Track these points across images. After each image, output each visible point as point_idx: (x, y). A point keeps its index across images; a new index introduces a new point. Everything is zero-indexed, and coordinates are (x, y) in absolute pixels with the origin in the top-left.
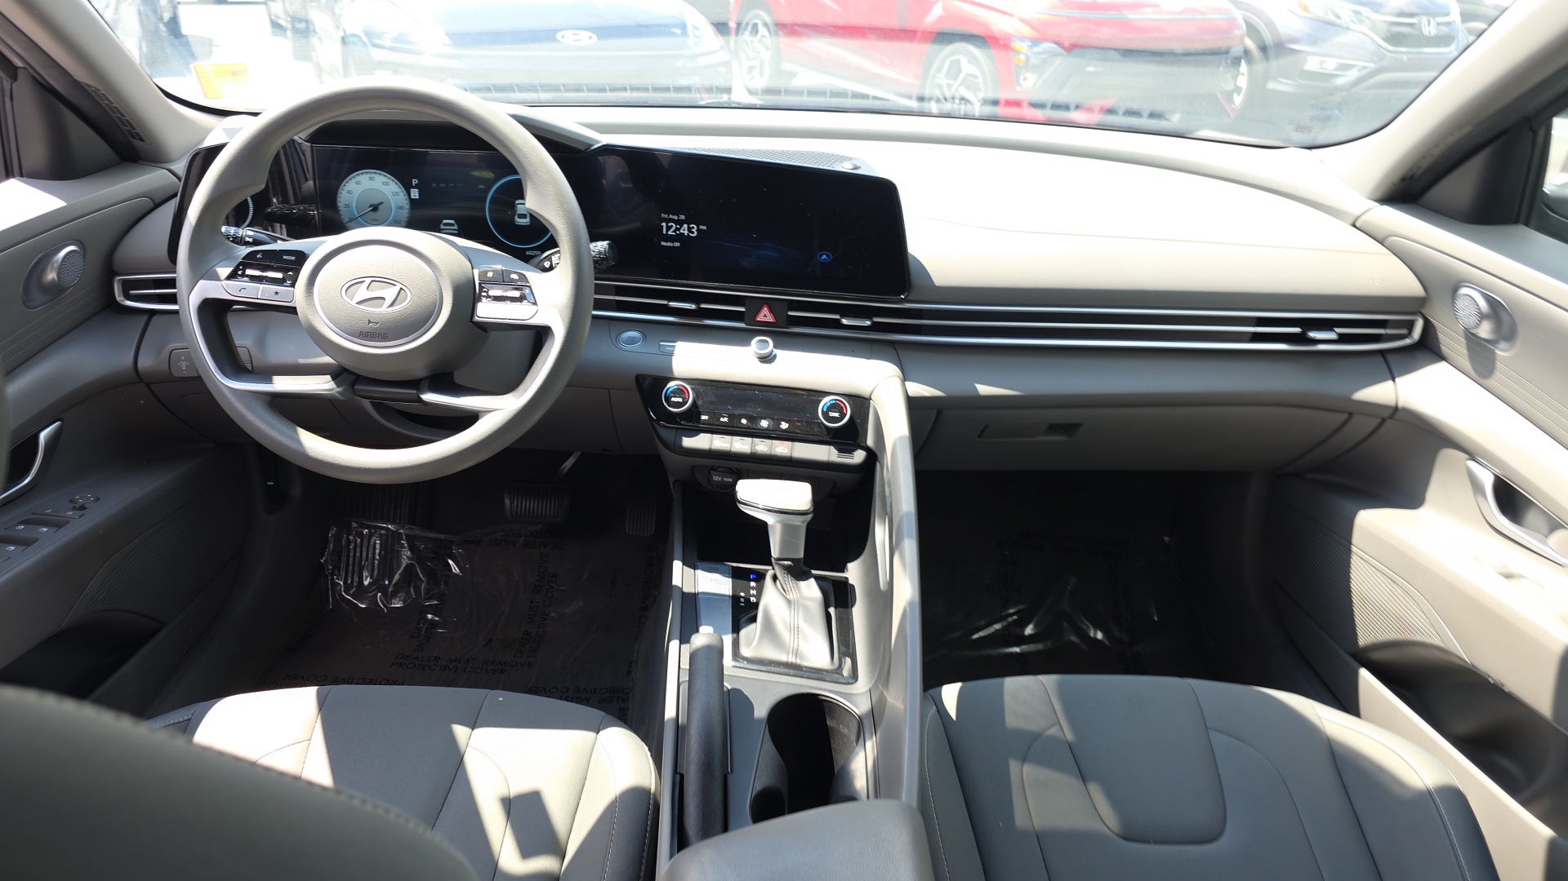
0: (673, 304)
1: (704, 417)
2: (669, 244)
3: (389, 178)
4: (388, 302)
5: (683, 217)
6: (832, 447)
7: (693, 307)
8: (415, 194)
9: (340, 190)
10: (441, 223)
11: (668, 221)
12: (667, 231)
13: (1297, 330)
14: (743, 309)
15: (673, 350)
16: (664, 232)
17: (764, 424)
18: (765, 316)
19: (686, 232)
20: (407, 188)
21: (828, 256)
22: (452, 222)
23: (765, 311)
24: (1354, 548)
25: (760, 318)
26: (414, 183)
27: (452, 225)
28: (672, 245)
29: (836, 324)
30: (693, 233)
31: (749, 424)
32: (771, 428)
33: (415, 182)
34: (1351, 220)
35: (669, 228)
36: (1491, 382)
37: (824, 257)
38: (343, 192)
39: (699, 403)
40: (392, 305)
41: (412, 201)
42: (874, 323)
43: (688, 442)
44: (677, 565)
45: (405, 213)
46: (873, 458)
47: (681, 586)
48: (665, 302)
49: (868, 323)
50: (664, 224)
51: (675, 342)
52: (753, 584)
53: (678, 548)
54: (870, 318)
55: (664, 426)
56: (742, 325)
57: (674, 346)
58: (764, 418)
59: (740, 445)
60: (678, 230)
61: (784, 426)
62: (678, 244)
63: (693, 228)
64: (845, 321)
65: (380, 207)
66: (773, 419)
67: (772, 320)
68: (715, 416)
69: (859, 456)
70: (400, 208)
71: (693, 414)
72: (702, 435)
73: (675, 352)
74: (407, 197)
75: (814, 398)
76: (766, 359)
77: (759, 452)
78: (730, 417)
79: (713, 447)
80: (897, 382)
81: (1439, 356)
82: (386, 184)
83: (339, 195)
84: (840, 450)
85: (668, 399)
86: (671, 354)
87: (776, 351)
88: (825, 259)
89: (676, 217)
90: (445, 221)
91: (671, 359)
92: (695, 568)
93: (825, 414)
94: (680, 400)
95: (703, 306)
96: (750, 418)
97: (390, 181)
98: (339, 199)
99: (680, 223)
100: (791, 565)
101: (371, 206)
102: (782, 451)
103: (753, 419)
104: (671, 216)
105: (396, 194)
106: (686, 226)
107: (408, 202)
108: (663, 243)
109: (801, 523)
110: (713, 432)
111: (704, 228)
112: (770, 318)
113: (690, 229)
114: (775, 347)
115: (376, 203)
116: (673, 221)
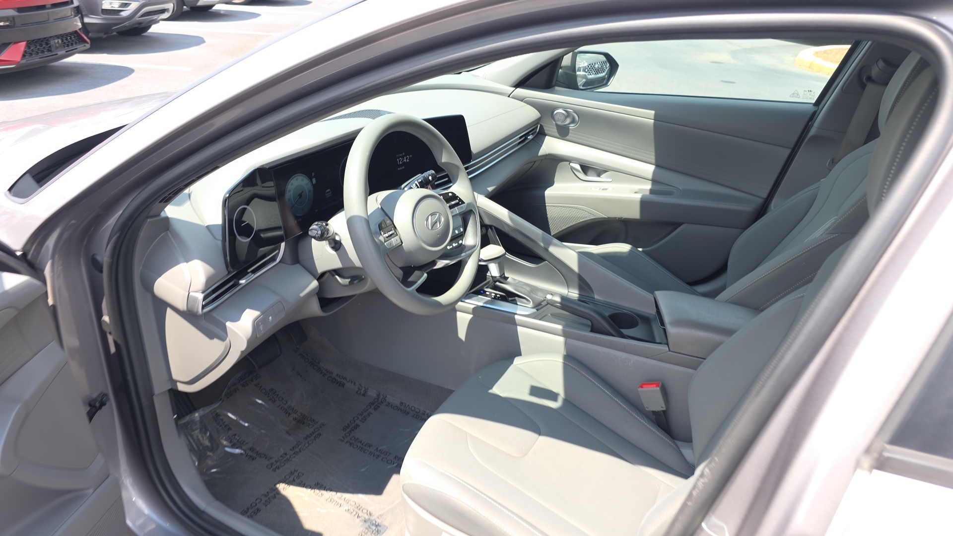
2: (401, 168)
8: (314, 181)
10: (325, 192)
11: (399, 158)
13: (524, 137)
16: (399, 164)
17: (457, 232)
19: (405, 161)
20: (311, 179)
22: (329, 190)
24: (546, 204)
27: (329, 192)
33: (313, 174)
34: (508, 95)
35: (400, 161)
36: (568, 138)
38: (287, 192)
41: (314, 186)
45: (312, 194)
50: (398, 160)
60: (403, 160)
61: (462, 230)
62: (404, 167)
63: (408, 157)
65: (303, 195)
70: (310, 191)
74: (312, 184)
81: (545, 135)
82: (303, 180)
83: (285, 195)
89: (401, 155)
90: (327, 191)
97: (304, 178)
98: (286, 198)
99: (403, 157)
101: (299, 196)
105: (307, 184)
108: (399, 169)
111: (411, 156)
113: (407, 159)
115: (300, 192)
116: (400, 157)
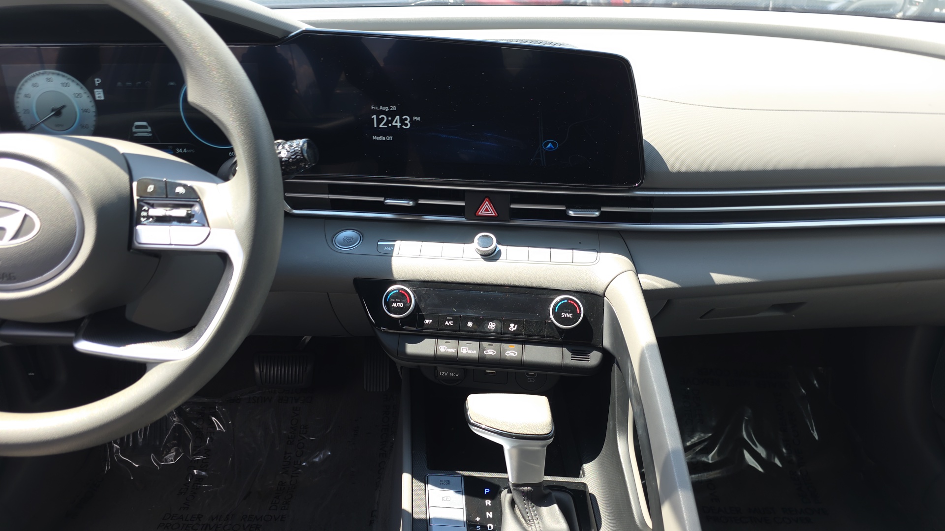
0: (389, 202)
1: (427, 321)
2: (381, 138)
3: (69, 79)
4: (10, 232)
5: (394, 108)
6: (565, 349)
7: (411, 203)
8: (99, 94)
9: (16, 95)
10: (133, 125)
11: (379, 113)
12: (378, 124)
14: (463, 204)
15: (393, 250)
16: (375, 126)
17: (492, 326)
18: (487, 210)
19: (399, 124)
20: (91, 89)
21: (553, 144)
22: (144, 123)
23: (487, 205)
25: (482, 212)
26: (97, 83)
27: (145, 127)
28: (384, 139)
29: (563, 216)
30: (406, 125)
31: (476, 327)
32: (499, 331)
33: (97, 81)
35: (380, 121)
37: (550, 145)
38: (20, 96)
39: (422, 305)
40: (15, 237)
41: (98, 103)
42: (602, 213)
43: (412, 349)
44: (406, 478)
45: (91, 120)
46: (609, 359)
47: (410, 511)
48: (381, 199)
49: (597, 214)
50: (374, 117)
51: (394, 241)
52: (488, 502)
53: (407, 460)
54: (598, 209)
55: (385, 332)
56: (462, 220)
57: (393, 246)
58: (492, 320)
59: (468, 350)
60: (391, 122)
61: (513, 327)
62: (390, 138)
63: (406, 119)
64: (571, 213)
65: (64, 111)
66: (501, 321)
67: (494, 214)
68: (439, 320)
69: (594, 358)
70: (86, 111)
71: (416, 318)
72: (426, 340)
73: (395, 252)
74: (91, 99)
75: (545, 297)
76: (491, 256)
77: (487, 357)
78: (455, 320)
79: (438, 353)
80: (631, 275)
82: (66, 85)
83: (16, 100)
84: (574, 352)
85: (388, 304)
86: (390, 255)
87: (500, 247)
88: (550, 148)
89: (387, 109)
90: (137, 124)
91: (391, 259)
92: (425, 481)
93: (557, 316)
94: (401, 305)
95: (421, 202)
96: (477, 321)
97: (70, 82)
98: (17, 105)
99: (392, 115)
100: (530, 491)
101: (53, 110)
102: (513, 354)
103: (480, 322)
104: (381, 108)
105: (78, 96)
106: (398, 117)
107: (92, 104)
108: (374, 138)
109: (539, 448)
110: (438, 336)
111: (418, 119)
112: (492, 213)
113: (402, 121)
114: (499, 242)
115: (58, 106)
116: (383, 112)
